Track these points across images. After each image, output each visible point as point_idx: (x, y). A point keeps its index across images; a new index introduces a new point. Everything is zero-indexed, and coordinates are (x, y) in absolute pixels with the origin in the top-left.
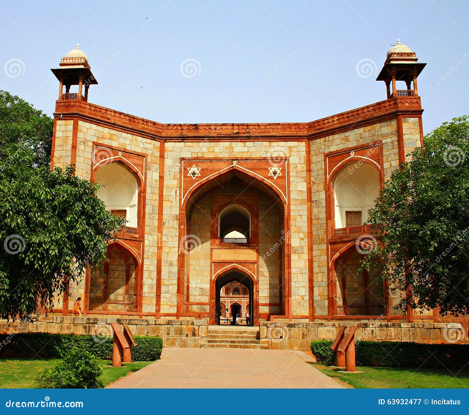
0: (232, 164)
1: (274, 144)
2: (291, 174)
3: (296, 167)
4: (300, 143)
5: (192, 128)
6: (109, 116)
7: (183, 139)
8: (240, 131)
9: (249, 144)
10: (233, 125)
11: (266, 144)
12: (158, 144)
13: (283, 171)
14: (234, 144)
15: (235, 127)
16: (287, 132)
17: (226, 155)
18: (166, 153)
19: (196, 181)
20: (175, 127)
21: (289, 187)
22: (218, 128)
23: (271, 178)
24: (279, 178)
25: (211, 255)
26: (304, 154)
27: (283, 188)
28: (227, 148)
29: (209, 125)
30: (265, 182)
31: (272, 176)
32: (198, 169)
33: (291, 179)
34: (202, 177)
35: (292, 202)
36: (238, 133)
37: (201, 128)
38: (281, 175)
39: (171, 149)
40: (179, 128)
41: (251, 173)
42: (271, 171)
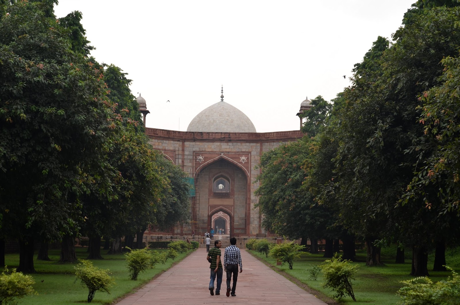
0: (221, 155)
1: (244, 144)
2: (252, 161)
3: (255, 157)
4: (257, 144)
5: (199, 134)
6: (157, 133)
7: (194, 140)
8: (225, 137)
9: (230, 144)
10: (221, 133)
11: (239, 144)
12: (181, 143)
13: (248, 159)
14: (222, 144)
15: (223, 134)
16: (251, 138)
17: (217, 150)
18: (185, 148)
19: (202, 164)
20: (190, 134)
21: (250, 168)
22: (213, 135)
23: (241, 163)
24: (245, 163)
25: (209, 202)
26: (259, 150)
27: (247, 168)
28: (218, 146)
29: (208, 133)
30: (238, 165)
31: (242, 162)
32: (203, 157)
33: (252, 163)
34: (204, 162)
35: (252, 176)
36: (224, 138)
37: (204, 134)
38: (246, 161)
39: (188, 146)
40: (192, 134)
41: (231, 160)
42: (241, 159)
